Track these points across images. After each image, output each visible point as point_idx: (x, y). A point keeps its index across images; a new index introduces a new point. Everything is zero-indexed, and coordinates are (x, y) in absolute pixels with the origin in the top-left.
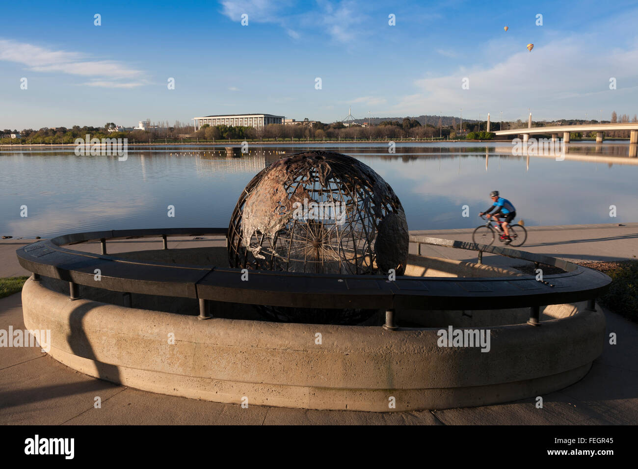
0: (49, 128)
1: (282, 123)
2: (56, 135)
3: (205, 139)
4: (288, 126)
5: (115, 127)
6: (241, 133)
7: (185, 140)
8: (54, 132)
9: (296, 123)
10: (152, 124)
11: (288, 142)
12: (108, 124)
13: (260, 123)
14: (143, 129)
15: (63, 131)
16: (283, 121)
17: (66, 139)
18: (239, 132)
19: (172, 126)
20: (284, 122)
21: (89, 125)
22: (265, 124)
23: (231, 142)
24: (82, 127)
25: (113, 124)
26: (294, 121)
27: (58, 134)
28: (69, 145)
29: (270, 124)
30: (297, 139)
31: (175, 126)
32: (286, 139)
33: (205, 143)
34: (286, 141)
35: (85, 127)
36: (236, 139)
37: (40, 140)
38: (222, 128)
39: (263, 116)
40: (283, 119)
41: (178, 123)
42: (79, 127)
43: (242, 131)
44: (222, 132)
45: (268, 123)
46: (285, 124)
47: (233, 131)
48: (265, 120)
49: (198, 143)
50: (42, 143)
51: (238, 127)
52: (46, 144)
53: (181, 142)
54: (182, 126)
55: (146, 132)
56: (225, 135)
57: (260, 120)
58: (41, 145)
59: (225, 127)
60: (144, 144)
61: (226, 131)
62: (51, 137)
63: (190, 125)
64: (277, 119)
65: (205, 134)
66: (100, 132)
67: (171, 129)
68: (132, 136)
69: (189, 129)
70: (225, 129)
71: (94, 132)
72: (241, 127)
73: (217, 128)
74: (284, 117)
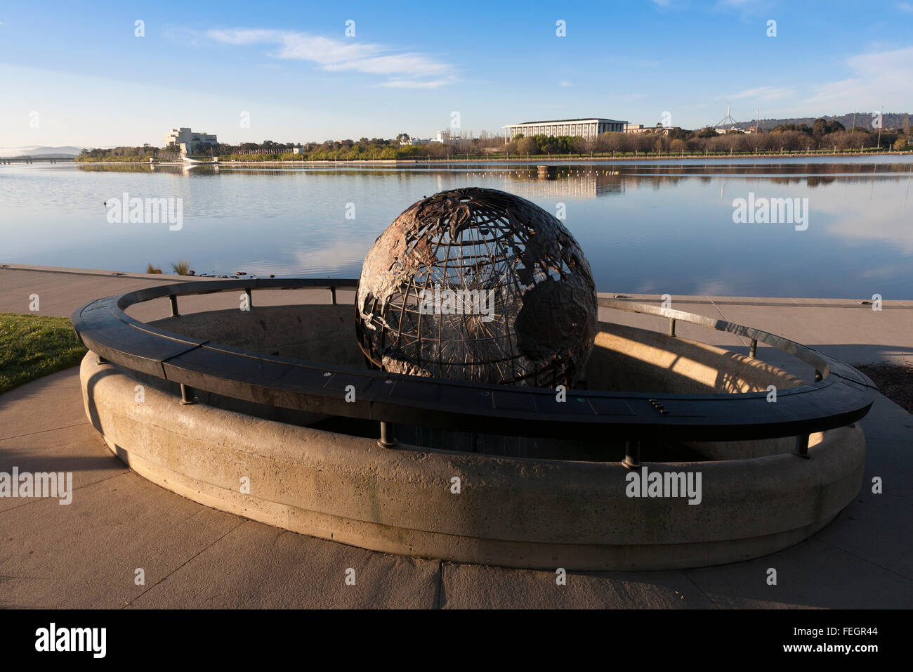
0: (334, 141)
1: (623, 130)
2: (341, 150)
3: (516, 154)
4: (632, 135)
5: (408, 138)
6: (565, 145)
7: (491, 156)
8: (339, 145)
9: (644, 130)
10: (452, 135)
11: (629, 158)
12: (401, 136)
13: (592, 132)
14: (442, 141)
15: (349, 144)
16: (625, 128)
17: (351, 154)
18: (563, 145)
19: (477, 137)
20: (627, 130)
21: (378, 137)
22: (599, 132)
23: (551, 157)
24: (370, 139)
25: (406, 135)
26: (641, 127)
27: (343, 148)
28: (354, 161)
29: (606, 133)
30: (644, 153)
31: (481, 136)
32: (627, 153)
33: (517, 159)
34: (628, 156)
35: (374, 140)
36: (558, 153)
37: (323, 155)
38: (540, 139)
39: (597, 121)
40: (625, 125)
41: (484, 132)
42: (367, 139)
43: (566, 142)
44: (540, 145)
45: (604, 131)
46: (628, 131)
47: (555, 143)
48: (599, 127)
49: (508, 159)
50: (326, 160)
51: (561, 138)
52: (330, 160)
53: (486, 158)
54: (489, 137)
55: (444, 145)
56: (543, 149)
57: (592, 128)
58: (323, 162)
59: (544, 138)
60: (441, 161)
61: (546, 144)
62: (335, 152)
63: (500, 136)
64: (618, 126)
65: (517, 147)
66: (390, 145)
67: (475, 141)
68: (427, 151)
69: (498, 141)
70: (545, 140)
71: (384, 145)
72: (565, 138)
73: (534, 139)
74: (627, 123)
